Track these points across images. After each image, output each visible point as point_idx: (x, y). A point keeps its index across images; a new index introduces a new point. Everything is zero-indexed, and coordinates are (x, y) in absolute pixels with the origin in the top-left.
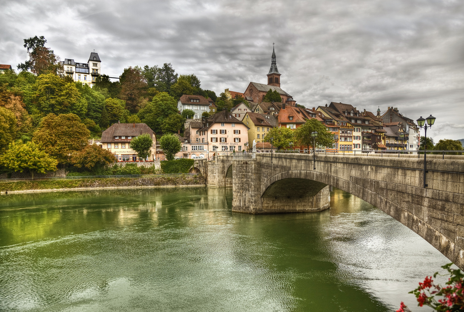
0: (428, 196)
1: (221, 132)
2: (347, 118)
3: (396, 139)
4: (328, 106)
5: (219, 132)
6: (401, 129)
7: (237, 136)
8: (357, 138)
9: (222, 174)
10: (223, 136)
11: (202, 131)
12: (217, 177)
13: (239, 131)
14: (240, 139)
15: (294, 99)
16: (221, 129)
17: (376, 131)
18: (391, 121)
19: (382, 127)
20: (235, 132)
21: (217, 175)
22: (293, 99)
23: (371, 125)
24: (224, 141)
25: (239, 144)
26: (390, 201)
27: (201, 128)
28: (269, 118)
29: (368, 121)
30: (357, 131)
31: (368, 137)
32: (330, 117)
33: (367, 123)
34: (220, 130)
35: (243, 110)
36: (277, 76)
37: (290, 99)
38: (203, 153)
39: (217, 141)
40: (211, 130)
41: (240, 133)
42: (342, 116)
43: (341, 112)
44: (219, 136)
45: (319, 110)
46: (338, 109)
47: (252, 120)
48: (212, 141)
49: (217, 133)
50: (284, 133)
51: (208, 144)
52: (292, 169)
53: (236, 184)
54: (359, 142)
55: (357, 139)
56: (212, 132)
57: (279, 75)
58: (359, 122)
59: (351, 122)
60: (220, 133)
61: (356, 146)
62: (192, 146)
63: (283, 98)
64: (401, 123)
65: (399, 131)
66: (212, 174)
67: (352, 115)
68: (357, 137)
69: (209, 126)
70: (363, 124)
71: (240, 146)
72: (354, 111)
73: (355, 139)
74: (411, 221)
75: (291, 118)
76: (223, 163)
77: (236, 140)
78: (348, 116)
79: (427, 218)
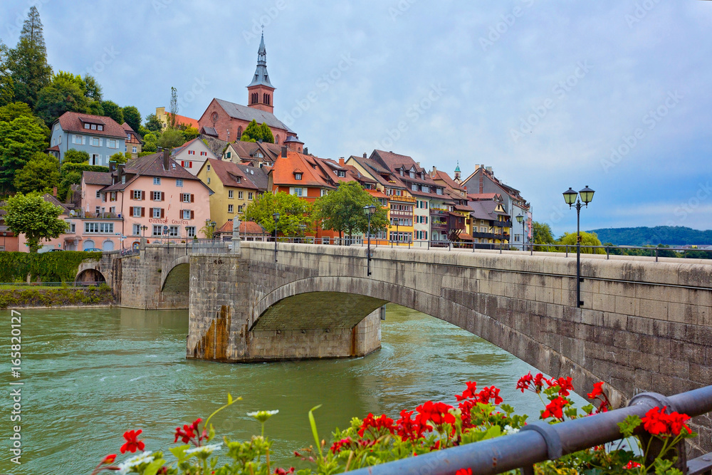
0: (584, 320)
1: (154, 196)
2: (403, 181)
3: (491, 223)
4: (368, 157)
5: (148, 196)
6: (499, 206)
7: (186, 206)
8: (421, 219)
9: (154, 284)
10: (157, 204)
11: (111, 193)
12: (142, 290)
13: (192, 196)
14: (192, 212)
15: (300, 140)
16: (153, 190)
17: (455, 209)
18: (481, 191)
19: (466, 201)
20: (183, 197)
21: (142, 286)
22: (297, 138)
23: (446, 197)
24: (158, 215)
25: (191, 223)
26: (517, 332)
27: (108, 186)
28: (252, 173)
29: (442, 188)
30: (421, 207)
31: (442, 219)
32: (373, 179)
33: (439, 192)
34: (152, 193)
35: (198, 153)
36: (267, 92)
37: (293, 139)
38: (111, 239)
39: (143, 215)
40: (132, 192)
41: (192, 201)
42: (395, 176)
43: (393, 170)
44: (148, 204)
45: (352, 163)
46: (387, 163)
47: (218, 175)
48: (131, 214)
49: (143, 198)
50: (286, 205)
51: (123, 220)
52: (320, 275)
53: (198, 303)
54: (425, 227)
55: (421, 222)
56: (135, 195)
57: (272, 89)
58: (425, 190)
59: (411, 188)
60: (152, 198)
61: (419, 235)
62: (87, 224)
63: (278, 136)
64: (499, 196)
65: (497, 209)
66: (132, 285)
67: (412, 176)
68: (421, 217)
69: (126, 181)
70: (433, 195)
71: (193, 228)
72: (415, 169)
73: (418, 222)
74: (557, 365)
75: (298, 177)
76: (157, 261)
77: (185, 216)
78: (406, 178)
79: (584, 359)
